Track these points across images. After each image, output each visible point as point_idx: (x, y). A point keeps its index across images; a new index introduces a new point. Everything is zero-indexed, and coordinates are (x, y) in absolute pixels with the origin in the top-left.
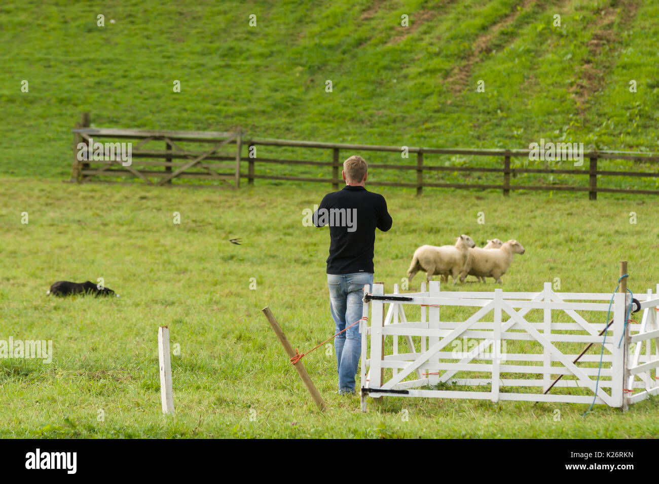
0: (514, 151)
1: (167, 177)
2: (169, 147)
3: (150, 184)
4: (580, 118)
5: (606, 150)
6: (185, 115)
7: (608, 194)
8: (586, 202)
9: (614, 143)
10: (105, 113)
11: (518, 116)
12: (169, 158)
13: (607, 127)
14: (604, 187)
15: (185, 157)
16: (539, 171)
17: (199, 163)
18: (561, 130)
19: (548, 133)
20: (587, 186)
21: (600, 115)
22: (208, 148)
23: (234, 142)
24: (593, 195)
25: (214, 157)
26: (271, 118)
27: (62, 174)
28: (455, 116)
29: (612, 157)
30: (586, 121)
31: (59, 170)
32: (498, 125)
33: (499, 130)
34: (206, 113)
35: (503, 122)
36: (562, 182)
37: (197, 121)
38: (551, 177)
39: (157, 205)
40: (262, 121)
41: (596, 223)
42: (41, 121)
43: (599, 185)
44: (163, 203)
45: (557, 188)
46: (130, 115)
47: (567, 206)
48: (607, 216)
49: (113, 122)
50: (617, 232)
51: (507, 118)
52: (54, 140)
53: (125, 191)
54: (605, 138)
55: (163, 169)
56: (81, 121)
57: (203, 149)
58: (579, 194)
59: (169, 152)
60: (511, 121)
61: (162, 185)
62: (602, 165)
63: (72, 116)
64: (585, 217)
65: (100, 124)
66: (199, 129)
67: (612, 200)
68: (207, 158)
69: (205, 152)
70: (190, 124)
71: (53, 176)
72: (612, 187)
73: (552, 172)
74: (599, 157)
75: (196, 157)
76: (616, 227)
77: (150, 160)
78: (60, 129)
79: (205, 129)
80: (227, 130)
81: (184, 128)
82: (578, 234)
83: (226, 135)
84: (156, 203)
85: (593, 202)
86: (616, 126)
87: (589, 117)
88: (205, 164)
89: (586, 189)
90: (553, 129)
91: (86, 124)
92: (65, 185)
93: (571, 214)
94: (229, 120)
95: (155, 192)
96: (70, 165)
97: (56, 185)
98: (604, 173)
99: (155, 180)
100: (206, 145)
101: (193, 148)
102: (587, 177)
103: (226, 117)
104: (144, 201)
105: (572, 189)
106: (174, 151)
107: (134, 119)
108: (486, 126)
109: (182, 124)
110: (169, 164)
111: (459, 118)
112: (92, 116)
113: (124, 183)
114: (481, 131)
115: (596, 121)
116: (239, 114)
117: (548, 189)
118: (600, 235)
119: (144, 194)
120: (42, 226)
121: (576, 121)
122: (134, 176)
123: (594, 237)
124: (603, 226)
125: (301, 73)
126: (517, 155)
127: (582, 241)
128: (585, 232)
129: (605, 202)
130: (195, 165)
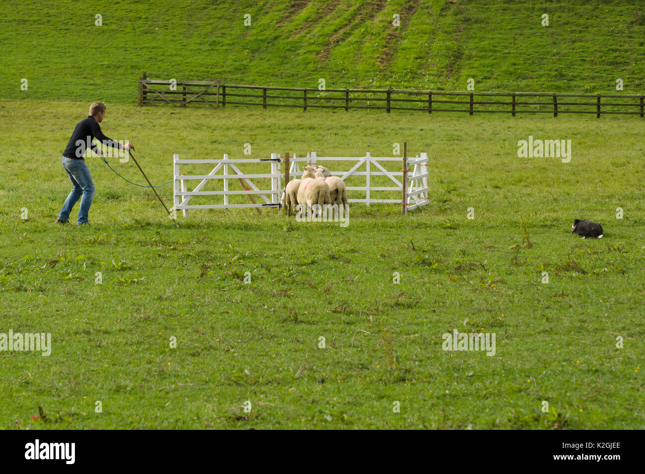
0: (351, 90)
1: (184, 103)
2: (184, 89)
3: (176, 107)
4: (382, 74)
5: (395, 89)
6: (192, 73)
7: (396, 110)
8: (385, 114)
9: (398, 85)
10: (154, 73)
11: (352, 73)
12: (185, 94)
13: (395, 78)
14: (394, 107)
15: (192, 93)
16: (363, 99)
17: (199, 96)
18: (373, 79)
19: (367, 81)
20: (386, 106)
21: (391, 73)
22: (203, 89)
23: (216, 86)
24: (388, 111)
25: (206, 93)
26: (234, 74)
27: (133, 102)
28: (322, 73)
29: (398, 92)
30: (385, 75)
31: (132, 100)
32: (342, 77)
33: (343, 80)
34: (202, 72)
35: (345, 76)
36: (374, 104)
37: (198, 76)
38: (368, 102)
39: (179, 117)
40: (229, 76)
41: (390, 124)
42: (123, 77)
43: (391, 106)
44: (182, 116)
45: (371, 107)
46: (166, 73)
47: (376, 116)
48: (396, 121)
49: (158, 77)
50: (400, 128)
51: (347, 74)
52: (129, 86)
53: (164, 110)
54: (394, 83)
55: (182, 99)
56: (142, 76)
57: (201, 90)
58: (382, 110)
59: (185, 91)
60: (349, 75)
61: (181, 107)
62: (393, 96)
63: (138, 74)
64: (385, 121)
65: (152, 78)
66: (199, 80)
67: (398, 113)
68: (202, 94)
69: (202, 91)
70: (194, 78)
71: (129, 103)
72: (398, 107)
73: (369, 100)
74: (392, 92)
75: (197, 93)
76: (400, 126)
77: (176, 95)
78: (132, 80)
79: (202, 80)
80: (212, 81)
81: (192, 80)
82: (381, 129)
83: (212, 83)
84: (178, 116)
85: (388, 114)
86: (399, 77)
87: (387, 73)
88: (202, 96)
89: (385, 108)
90: (369, 79)
91: (145, 77)
92: (134, 107)
93: (378, 120)
94: (213, 76)
95: (178, 110)
96: (137, 98)
97: (130, 107)
98: (394, 100)
99: (178, 105)
100: (202, 87)
101: (196, 89)
102: (386, 102)
103: (212, 74)
104: (172, 115)
105: (379, 108)
106: (187, 90)
107: (167, 75)
108: (337, 78)
109: (191, 78)
110: (184, 97)
111: (324, 74)
112: (147, 74)
113: (163, 107)
114: (335, 80)
115: (389, 75)
116: (218, 73)
117: (367, 108)
118: (392, 130)
119: (172, 111)
120: (124, 127)
121: (380, 75)
122: (168, 103)
123: (389, 131)
124: (394, 125)
125: (248, 53)
126: (352, 91)
127: (383, 133)
128: (385, 129)
129: (394, 114)
130: (197, 97)
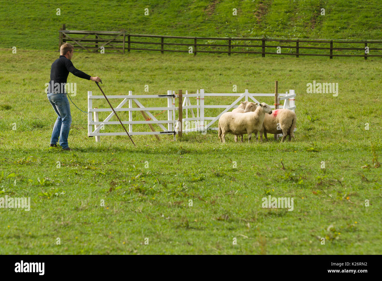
0: (233, 38)
1: (96, 49)
2: (97, 37)
3: (90, 52)
4: (258, 25)
5: (268, 37)
6: (103, 25)
7: (270, 55)
8: (261, 58)
9: (272, 35)
10: (71, 24)
11: (234, 24)
12: (97, 42)
13: (269, 29)
14: (268, 52)
15: (103, 41)
16: (242, 46)
17: (108, 43)
18: (251, 29)
19: (246, 31)
20: (261, 52)
21: (266, 24)
22: (112, 38)
23: (122, 35)
24: (263, 55)
25: (114, 41)
26: (137, 26)
27: (55, 48)
28: (209, 24)
29: (271, 40)
30: (261, 26)
31: (54, 47)
32: (226, 28)
33: (227, 30)
34: (111, 24)
35: (228, 27)
36: (251, 50)
37: (108, 27)
38: (247, 48)
39: (92, 61)
40: (133, 27)
41: (265, 66)
42: (46, 28)
43: (266, 51)
44: (95, 59)
45: (250, 52)
46: (81, 25)
47: (253, 60)
48: (269, 63)
49: (75, 28)
50: (273, 69)
51: (229, 25)
52: (52, 35)
53: (80, 55)
54: (268, 33)
55: (94, 46)
56: (62, 27)
57: (110, 38)
58: (258, 55)
59: (97, 39)
60: (231, 26)
61: (94, 52)
62: (267, 43)
63: (58, 26)
64: (261, 64)
65: (70, 29)
66: (108, 30)
67: (271, 57)
68: (111, 42)
69: (111, 39)
70: (105, 28)
71: (51, 49)
72: (271, 52)
73: (248, 46)
74: (266, 40)
75: (107, 41)
76: (273, 68)
77: (89, 43)
78: (54, 31)
79: (111, 30)
80: (119, 31)
81: (102, 30)
82: (258, 70)
83: (119, 32)
84: (92, 60)
85: (264, 58)
86: (272, 28)
87: (262, 24)
88: (111, 44)
89: (260, 53)
90: (248, 29)
91: (64, 28)
92: (56, 53)
93: (255, 63)
94: (120, 27)
95: (91, 55)
96: (58, 45)
97: (52, 53)
98: (268, 47)
99: (91, 50)
100: (112, 36)
101: (106, 38)
102: (261, 48)
103: (119, 25)
104: (87, 59)
105: (255, 53)
106: (99, 39)
107: (83, 27)
108: (222, 28)
109: (102, 28)
110: (97, 44)
111: (211, 25)
112: (66, 26)
113: (79, 52)
114: (219, 30)
115: (264, 26)
116: (124, 24)
117: (246, 53)
118: (267, 71)
119: (87, 56)
120: (47, 69)
121: (257, 26)
122: (83, 49)
123: (264, 72)
124: (268, 67)
125: (149, 8)
126: (233, 39)
127: (259, 73)
128: (260, 70)
129: (268, 58)
130: (107, 45)
